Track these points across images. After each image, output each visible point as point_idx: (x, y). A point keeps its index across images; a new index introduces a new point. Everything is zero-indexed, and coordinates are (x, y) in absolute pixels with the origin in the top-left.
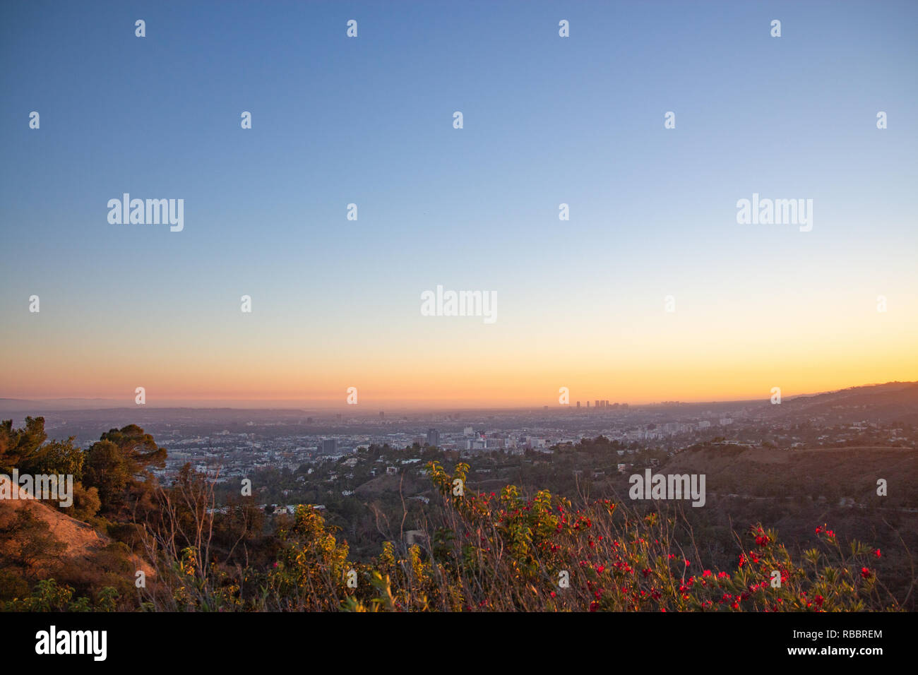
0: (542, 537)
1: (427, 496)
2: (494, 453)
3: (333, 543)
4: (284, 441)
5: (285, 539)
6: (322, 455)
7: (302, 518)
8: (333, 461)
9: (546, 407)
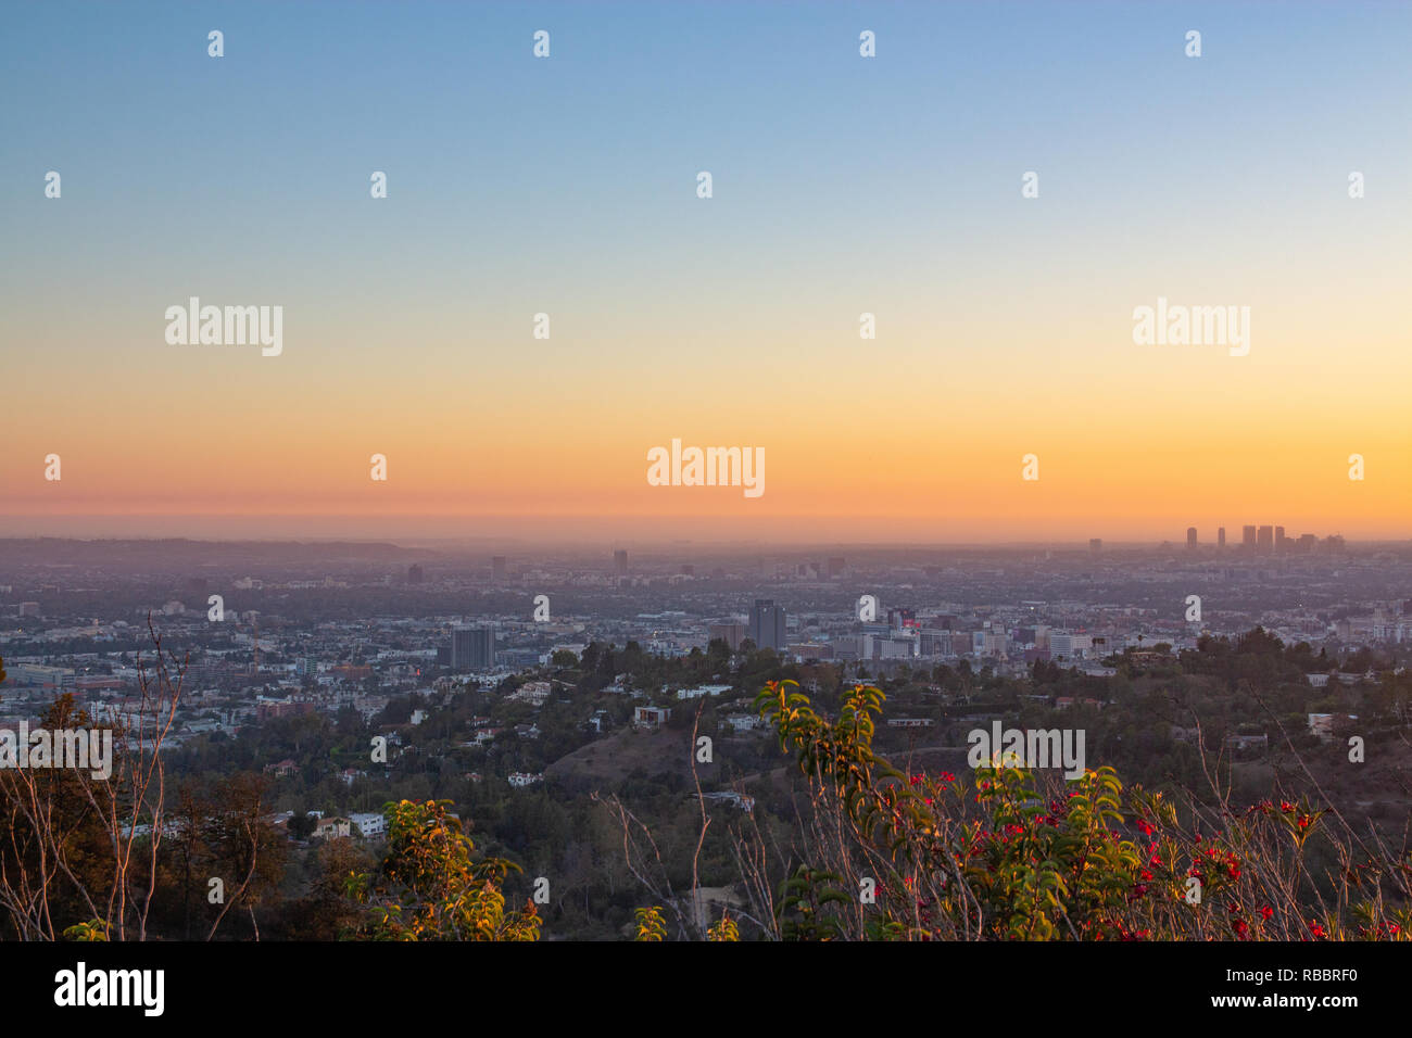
0: (1095, 903)
1: (750, 790)
2: (942, 672)
3: (498, 907)
4: (344, 633)
5: (360, 896)
6: (449, 673)
7: (409, 838)
8: (481, 690)
9: (1096, 543)
